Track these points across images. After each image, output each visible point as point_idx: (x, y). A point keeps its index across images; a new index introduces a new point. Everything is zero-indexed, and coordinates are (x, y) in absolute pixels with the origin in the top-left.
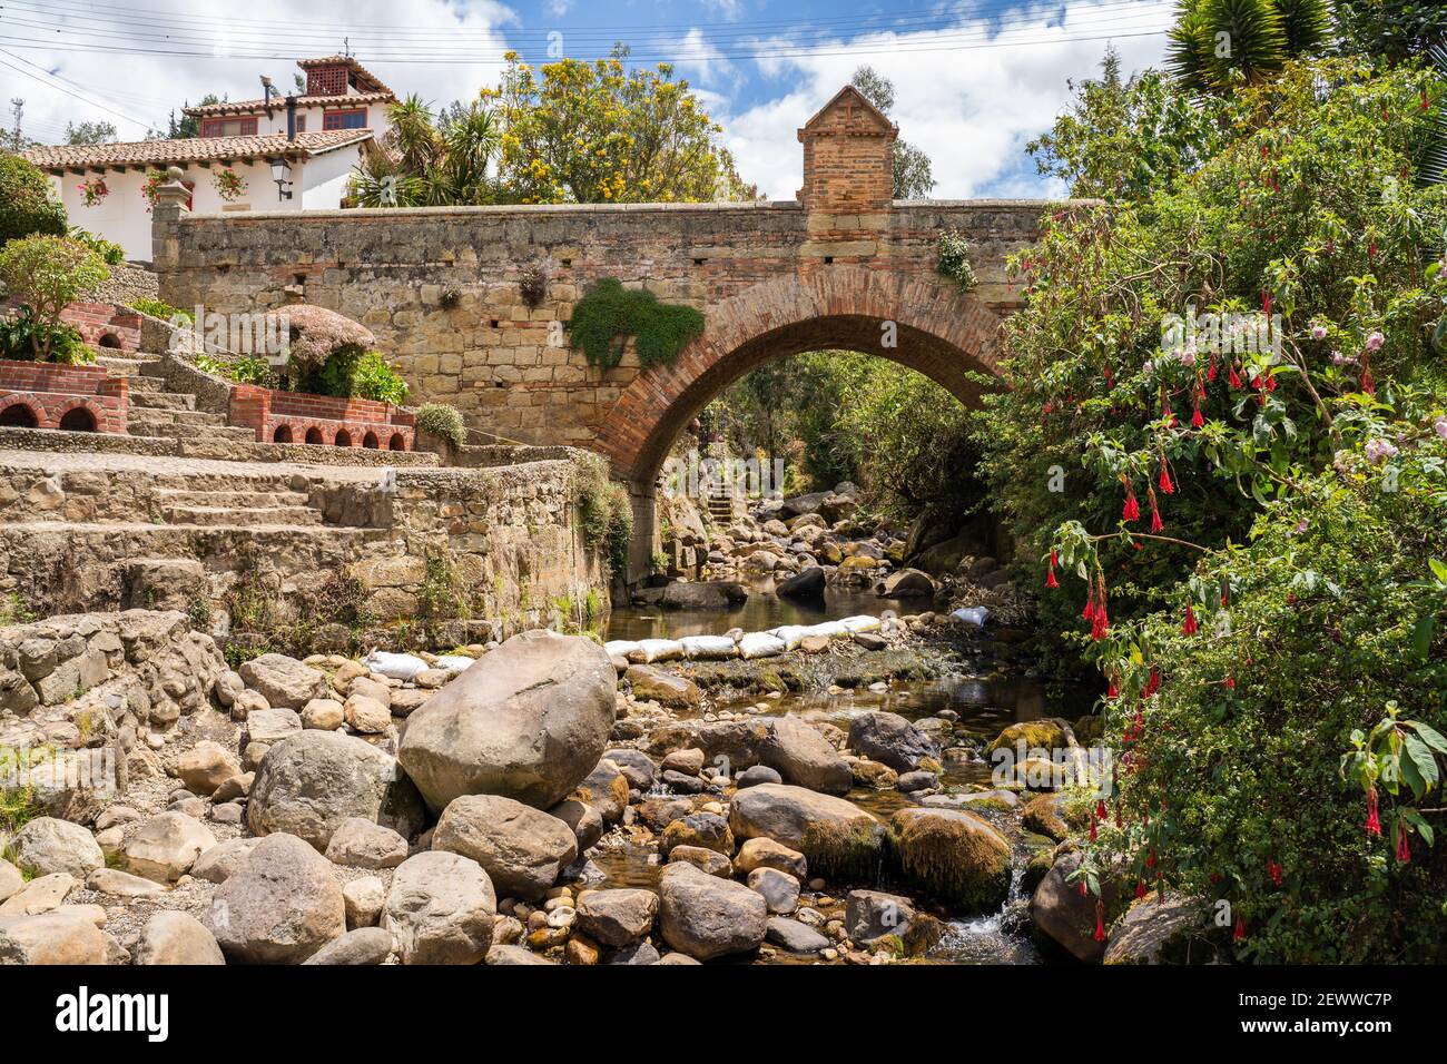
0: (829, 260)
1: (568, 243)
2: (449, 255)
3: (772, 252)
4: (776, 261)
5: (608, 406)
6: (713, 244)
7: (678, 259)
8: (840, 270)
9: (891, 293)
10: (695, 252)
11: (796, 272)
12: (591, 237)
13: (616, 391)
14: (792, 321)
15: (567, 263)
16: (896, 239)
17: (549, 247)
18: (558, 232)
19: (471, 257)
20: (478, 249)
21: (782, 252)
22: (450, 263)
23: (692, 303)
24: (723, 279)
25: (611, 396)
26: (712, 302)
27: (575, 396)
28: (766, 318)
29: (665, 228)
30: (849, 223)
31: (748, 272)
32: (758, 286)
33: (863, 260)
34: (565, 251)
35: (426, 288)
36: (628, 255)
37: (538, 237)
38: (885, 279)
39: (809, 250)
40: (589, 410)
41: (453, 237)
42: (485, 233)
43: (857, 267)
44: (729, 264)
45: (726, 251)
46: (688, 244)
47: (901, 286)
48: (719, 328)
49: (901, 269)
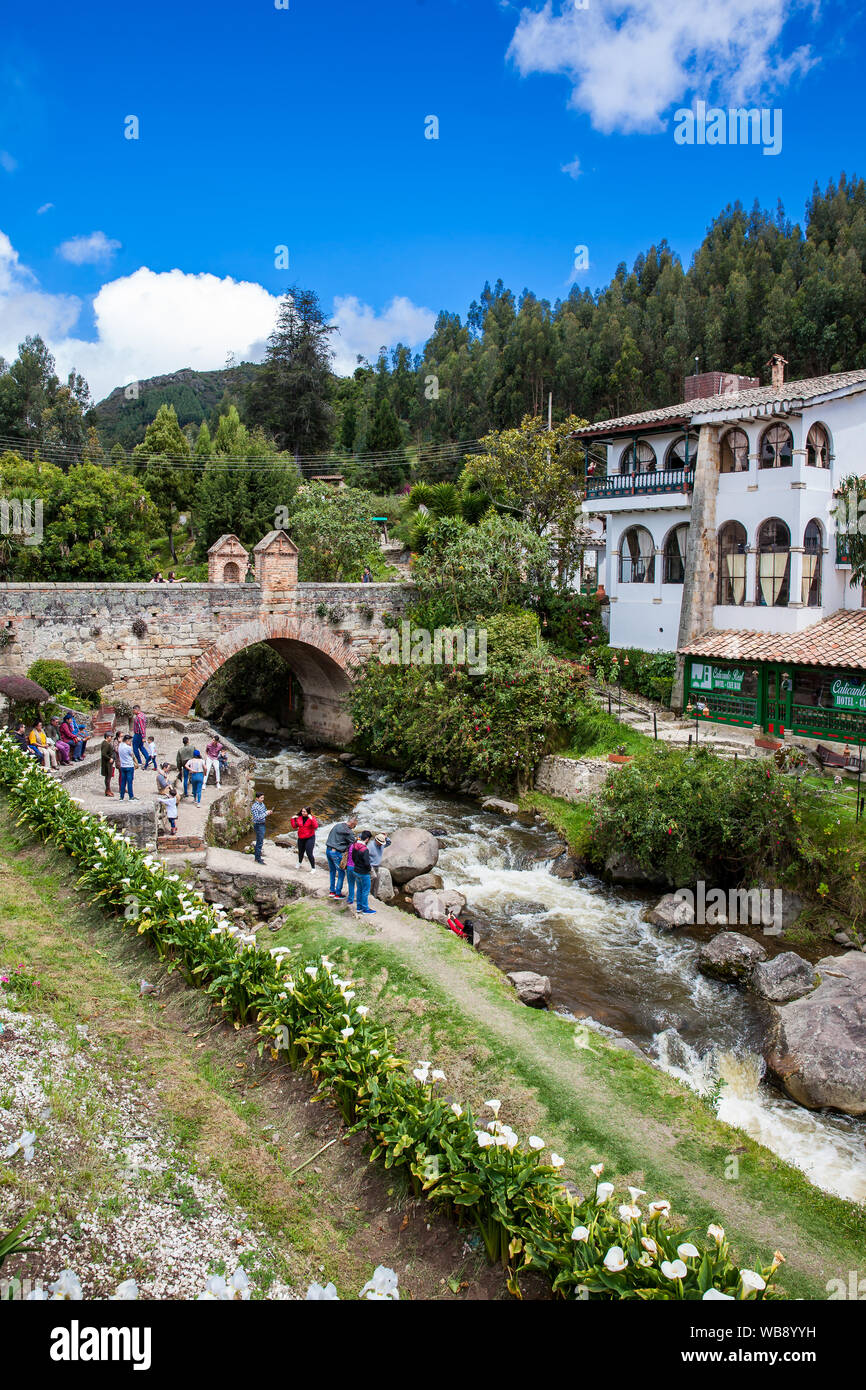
0: (271, 612)
1: (155, 605)
2: (94, 611)
3: (248, 609)
4: (250, 614)
5: (175, 686)
6: (223, 605)
7: (207, 613)
8: (276, 616)
9: (296, 627)
10: (215, 609)
11: (258, 618)
12: (167, 601)
13: (179, 679)
14: (257, 641)
15: (154, 615)
16: (298, 603)
17: (146, 607)
18: (150, 598)
19: (105, 612)
20: (110, 608)
21: (252, 609)
22: (94, 615)
23: (213, 634)
24: (227, 622)
25: (177, 681)
26: (221, 634)
27: (160, 682)
28: (246, 640)
29: (201, 598)
30: (279, 595)
31: (237, 619)
32: (242, 625)
33: (286, 612)
34: (154, 609)
35: (82, 629)
36: (184, 611)
37: (140, 602)
38: (294, 621)
39: (264, 608)
40: (166, 689)
41: (96, 601)
42: (113, 599)
43: (283, 616)
44: (230, 616)
45: (228, 609)
46: (212, 605)
47: (300, 624)
48: (225, 646)
49: (301, 617)
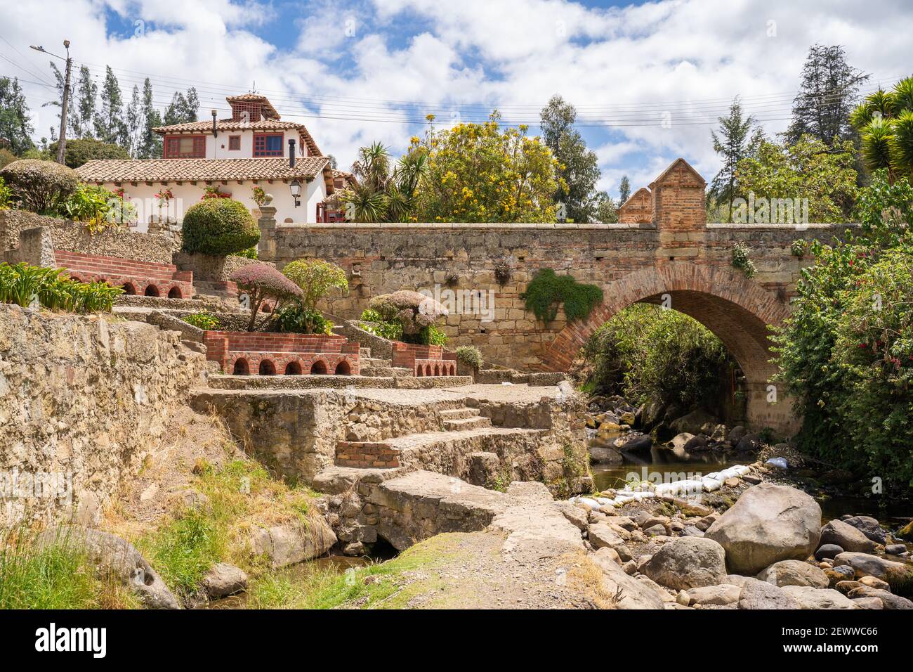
0: (672, 258)
1: (522, 247)
2: (450, 253)
3: (640, 254)
4: (643, 259)
5: (548, 344)
6: (607, 249)
7: (587, 258)
8: (679, 264)
9: (707, 278)
10: (597, 253)
11: (654, 265)
12: (536, 244)
13: (553, 335)
14: (653, 294)
15: (521, 259)
16: (709, 247)
17: (511, 249)
18: (516, 241)
19: (464, 255)
20: (468, 250)
21: (646, 253)
22: (451, 258)
23: (595, 283)
24: (613, 269)
25: (550, 338)
26: (607, 283)
27: (529, 338)
28: (638, 292)
29: (578, 239)
30: (683, 237)
31: (627, 265)
32: (633, 273)
33: (691, 259)
34: (521, 252)
35: (437, 273)
36: (557, 255)
37: (504, 243)
38: (704, 270)
39: (661, 253)
40: (537, 347)
41: (453, 242)
42: (472, 240)
43: (688, 263)
44: (616, 261)
45: (614, 253)
46: (592, 249)
47: (712, 274)
48: (611, 298)
49: (713, 264)
